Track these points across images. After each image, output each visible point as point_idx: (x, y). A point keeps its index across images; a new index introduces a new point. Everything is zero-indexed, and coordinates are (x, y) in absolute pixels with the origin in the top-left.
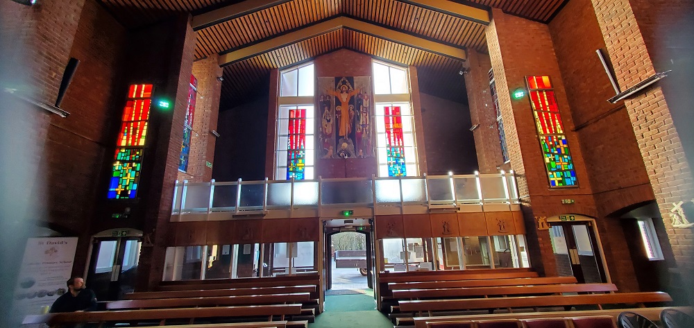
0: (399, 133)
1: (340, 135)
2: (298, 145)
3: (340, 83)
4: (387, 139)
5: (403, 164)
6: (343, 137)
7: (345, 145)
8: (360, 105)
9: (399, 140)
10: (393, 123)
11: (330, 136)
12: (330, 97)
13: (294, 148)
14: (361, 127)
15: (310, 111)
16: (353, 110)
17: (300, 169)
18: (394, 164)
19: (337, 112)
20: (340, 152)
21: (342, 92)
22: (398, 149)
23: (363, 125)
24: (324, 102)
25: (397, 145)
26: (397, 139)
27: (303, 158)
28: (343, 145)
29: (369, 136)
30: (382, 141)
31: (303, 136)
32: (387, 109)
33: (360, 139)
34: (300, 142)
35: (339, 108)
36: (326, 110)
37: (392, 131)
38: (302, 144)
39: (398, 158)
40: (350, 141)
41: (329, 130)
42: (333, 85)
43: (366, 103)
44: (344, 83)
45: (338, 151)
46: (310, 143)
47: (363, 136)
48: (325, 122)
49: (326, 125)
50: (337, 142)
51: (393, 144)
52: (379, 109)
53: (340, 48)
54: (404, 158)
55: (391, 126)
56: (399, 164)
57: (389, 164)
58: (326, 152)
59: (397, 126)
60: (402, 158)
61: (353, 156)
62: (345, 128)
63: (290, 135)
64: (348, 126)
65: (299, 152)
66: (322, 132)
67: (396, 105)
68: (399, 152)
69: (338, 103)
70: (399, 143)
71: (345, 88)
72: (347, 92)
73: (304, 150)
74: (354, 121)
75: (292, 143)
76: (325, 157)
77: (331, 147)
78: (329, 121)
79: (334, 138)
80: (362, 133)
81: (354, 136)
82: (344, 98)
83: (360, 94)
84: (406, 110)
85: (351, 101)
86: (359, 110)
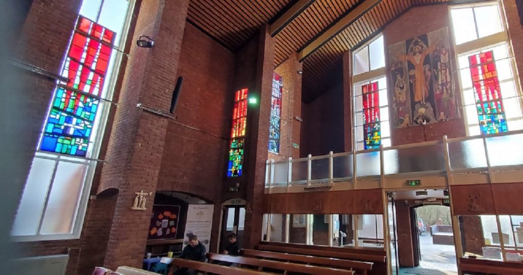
0: (493, 84)
1: (416, 100)
2: (373, 119)
4: (477, 95)
5: (503, 121)
6: (420, 102)
7: (422, 110)
8: (437, 62)
9: (493, 93)
10: (484, 73)
11: (404, 104)
13: (369, 122)
14: (440, 87)
15: (383, 82)
16: (430, 70)
17: (377, 142)
18: (489, 122)
19: (410, 77)
20: (418, 118)
21: (415, 54)
22: (494, 103)
23: (443, 84)
24: (396, 70)
25: (491, 98)
26: (490, 92)
27: (379, 130)
29: (451, 95)
30: (469, 98)
31: (377, 109)
32: (472, 59)
33: (439, 101)
34: (375, 115)
35: (412, 72)
36: (399, 77)
37: (482, 83)
38: (377, 117)
39: (493, 115)
40: (428, 105)
41: (403, 98)
43: (444, 59)
45: (415, 119)
46: (384, 115)
47: (445, 96)
48: (398, 90)
49: (400, 94)
50: (413, 108)
51: (485, 99)
52: (463, 61)
54: (503, 113)
55: (481, 77)
56: (497, 122)
57: (481, 124)
58: (402, 121)
59: (489, 75)
60: (500, 113)
61: (433, 121)
62: (421, 92)
63: (365, 110)
64: (424, 89)
65: (374, 125)
66: (396, 101)
67: (485, 50)
68: (495, 107)
70: (494, 96)
71: (417, 48)
72: (421, 53)
73: (379, 123)
74: (431, 82)
75: (367, 117)
76: (400, 127)
77: (407, 115)
78: (402, 88)
79: (409, 104)
80: (442, 93)
82: (418, 59)
83: (436, 50)
84: (503, 54)
86: (436, 68)
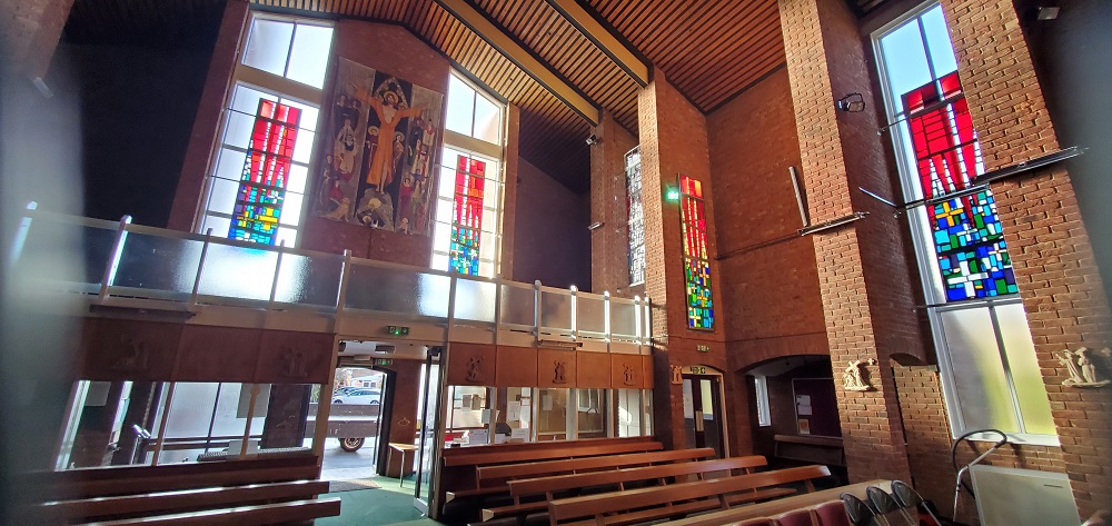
0: (477, 207)
1: (370, 181)
2: (270, 178)
3: (384, 86)
4: (455, 212)
5: (476, 259)
6: (375, 187)
7: (376, 203)
8: (416, 137)
9: (474, 218)
10: (470, 187)
11: (347, 177)
12: (359, 104)
13: (259, 180)
14: (412, 178)
15: (310, 116)
16: (403, 143)
17: (266, 228)
18: (461, 256)
19: (369, 137)
20: (364, 213)
21: (386, 103)
22: (471, 232)
23: (415, 175)
24: (345, 109)
25: (470, 225)
26: (471, 216)
27: (278, 206)
28: (371, 202)
29: (424, 198)
30: (445, 212)
31: (285, 160)
32: (462, 160)
33: (406, 199)
34: (276, 172)
35: (373, 130)
36: (347, 127)
37: (465, 200)
38: (280, 177)
39: (467, 247)
40: (388, 197)
41: (347, 166)
42: (370, 83)
43: (428, 138)
44: (392, 87)
45: (359, 211)
46: (298, 179)
47: (415, 195)
48: (340, 148)
49: (342, 155)
50: (361, 195)
51: (463, 223)
52: (449, 156)
53: (396, 23)
54: (477, 249)
55: (465, 192)
56: (468, 258)
57: (452, 255)
58: (334, 207)
59: (475, 193)
60: (475, 249)
61: (389, 227)
62: (380, 172)
63: (254, 152)
64: (386, 168)
65: (268, 193)
66: (331, 166)
67: (478, 157)
68: (471, 237)
69: (375, 120)
70: (473, 223)
71: (394, 98)
72: (396, 107)
73: (282, 191)
74: (401, 164)
75: (254, 171)
76: (330, 216)
77: (346, 200)
78: (350, 148)
79: (355, 182)
80: (412, 189)
81: (393, 188)
82: (389, 115)
83: (420, 119)
84: (494, 170)
85: (402, 125)
86: (414, 146)
